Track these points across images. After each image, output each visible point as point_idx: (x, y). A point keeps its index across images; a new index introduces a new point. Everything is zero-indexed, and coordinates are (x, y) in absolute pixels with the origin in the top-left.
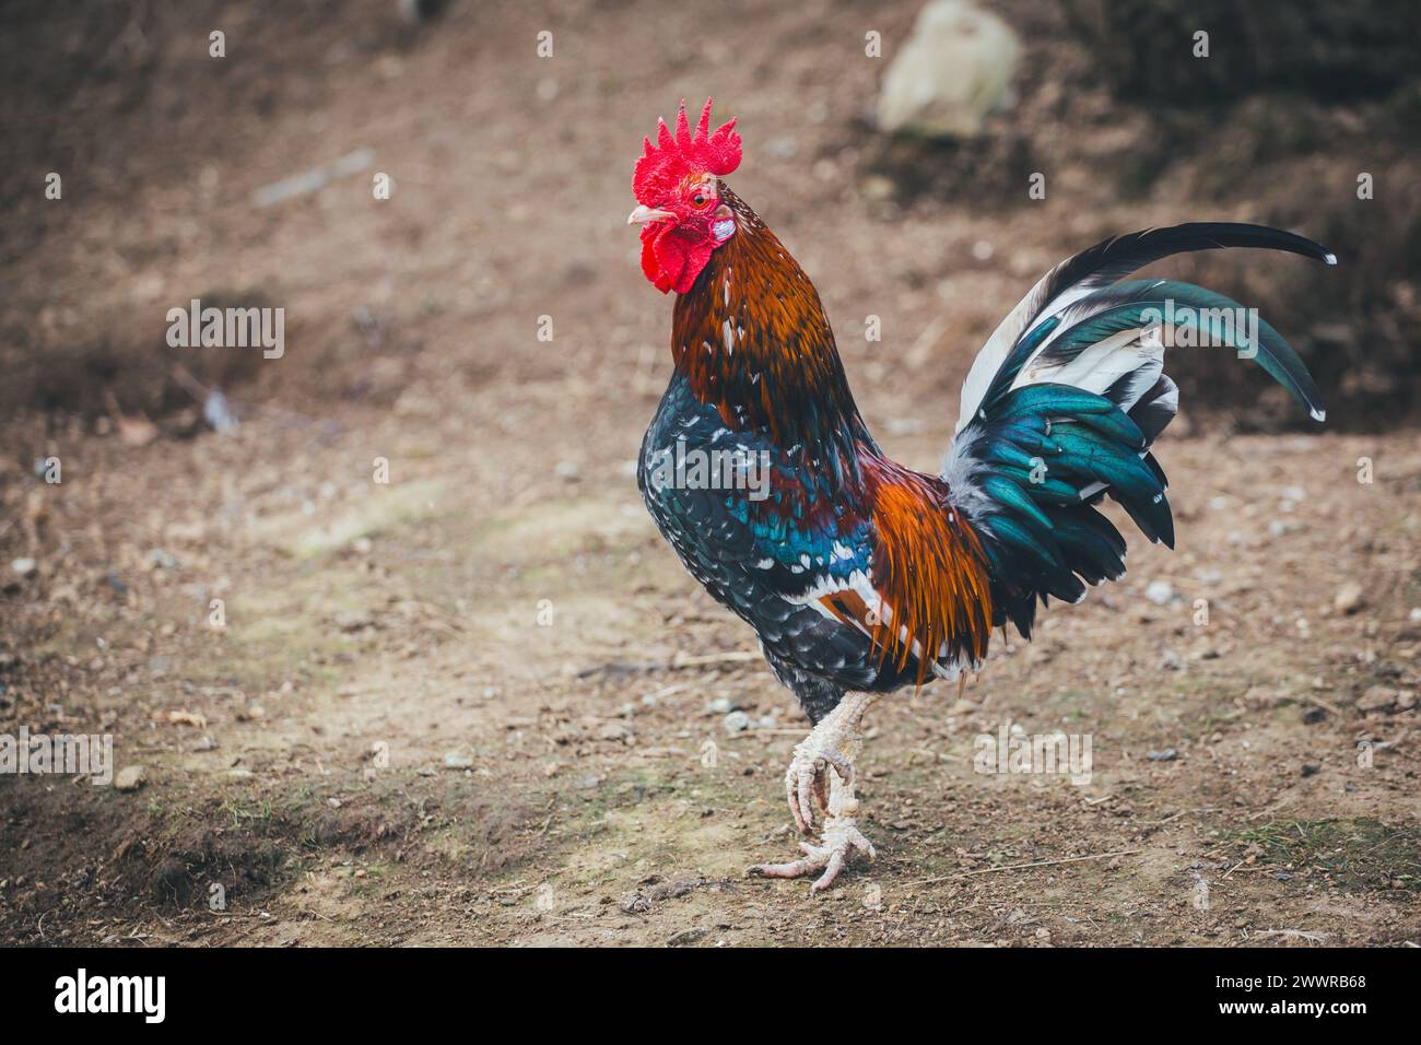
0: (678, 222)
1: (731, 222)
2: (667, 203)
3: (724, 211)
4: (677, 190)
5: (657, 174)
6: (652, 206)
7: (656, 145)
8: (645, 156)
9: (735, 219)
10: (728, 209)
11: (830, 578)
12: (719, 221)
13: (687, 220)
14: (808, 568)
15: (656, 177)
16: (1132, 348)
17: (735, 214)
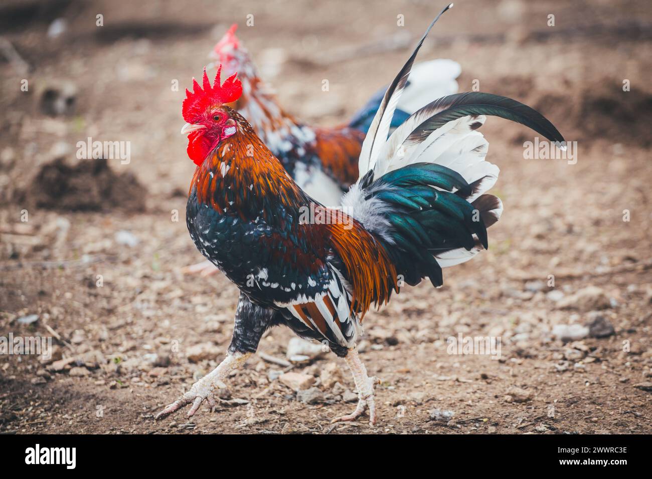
0: (207, 130)
1: (234, 128)
2: (200, 121)
3: (230, 122)
4: (205, 114)
5: (194, 106)
6: (192, 123)
7: (192, 91)
8: (187, 98)
9: (236, 126)
10: (233, 121)
11: (304, 295)
12: (228, 127)
13: (212, 128)
14: (294, 289)
15: (193, 108)
16: (475, 152)
17: (236, 124)
